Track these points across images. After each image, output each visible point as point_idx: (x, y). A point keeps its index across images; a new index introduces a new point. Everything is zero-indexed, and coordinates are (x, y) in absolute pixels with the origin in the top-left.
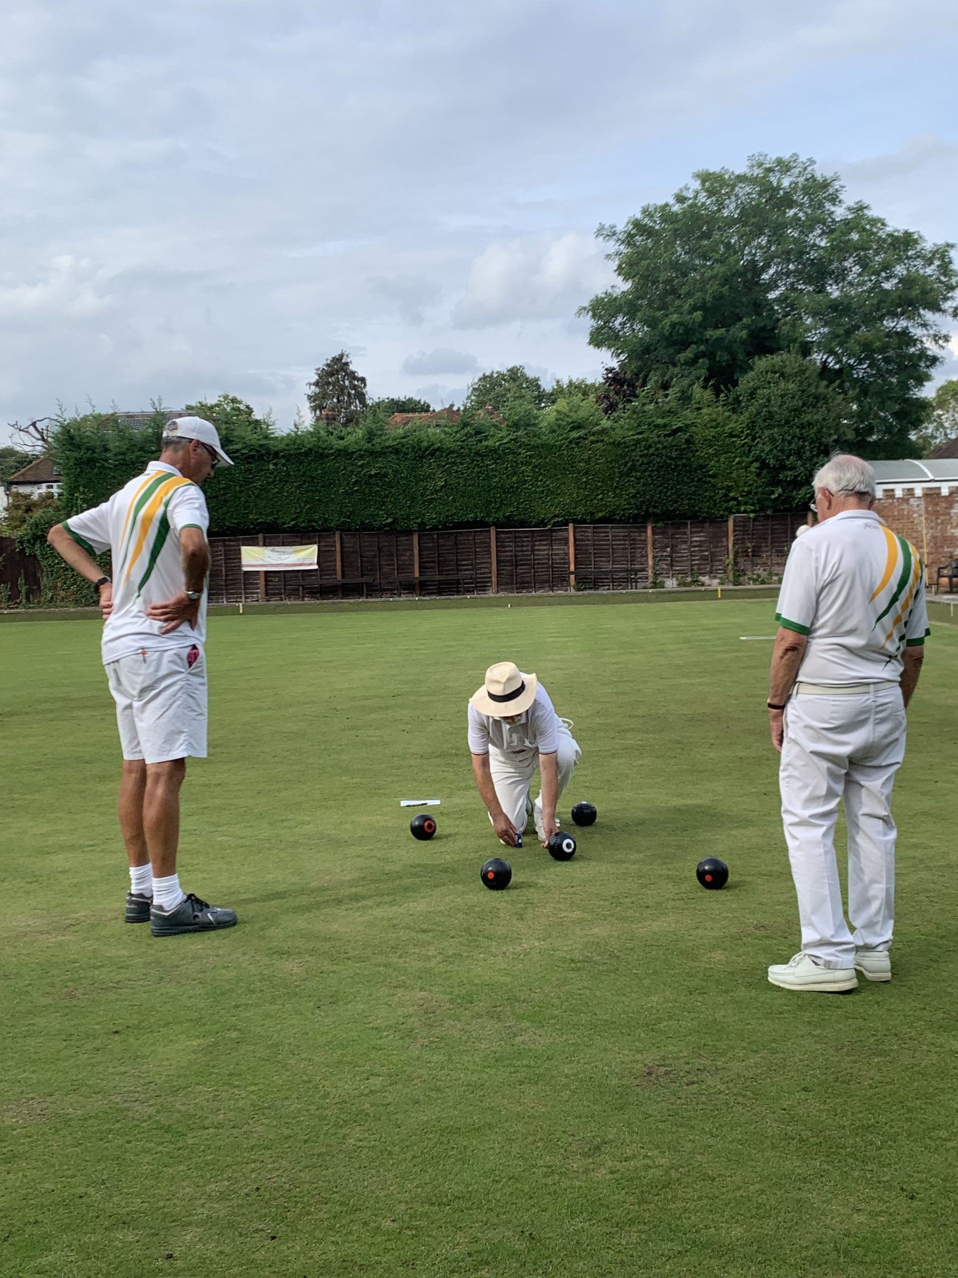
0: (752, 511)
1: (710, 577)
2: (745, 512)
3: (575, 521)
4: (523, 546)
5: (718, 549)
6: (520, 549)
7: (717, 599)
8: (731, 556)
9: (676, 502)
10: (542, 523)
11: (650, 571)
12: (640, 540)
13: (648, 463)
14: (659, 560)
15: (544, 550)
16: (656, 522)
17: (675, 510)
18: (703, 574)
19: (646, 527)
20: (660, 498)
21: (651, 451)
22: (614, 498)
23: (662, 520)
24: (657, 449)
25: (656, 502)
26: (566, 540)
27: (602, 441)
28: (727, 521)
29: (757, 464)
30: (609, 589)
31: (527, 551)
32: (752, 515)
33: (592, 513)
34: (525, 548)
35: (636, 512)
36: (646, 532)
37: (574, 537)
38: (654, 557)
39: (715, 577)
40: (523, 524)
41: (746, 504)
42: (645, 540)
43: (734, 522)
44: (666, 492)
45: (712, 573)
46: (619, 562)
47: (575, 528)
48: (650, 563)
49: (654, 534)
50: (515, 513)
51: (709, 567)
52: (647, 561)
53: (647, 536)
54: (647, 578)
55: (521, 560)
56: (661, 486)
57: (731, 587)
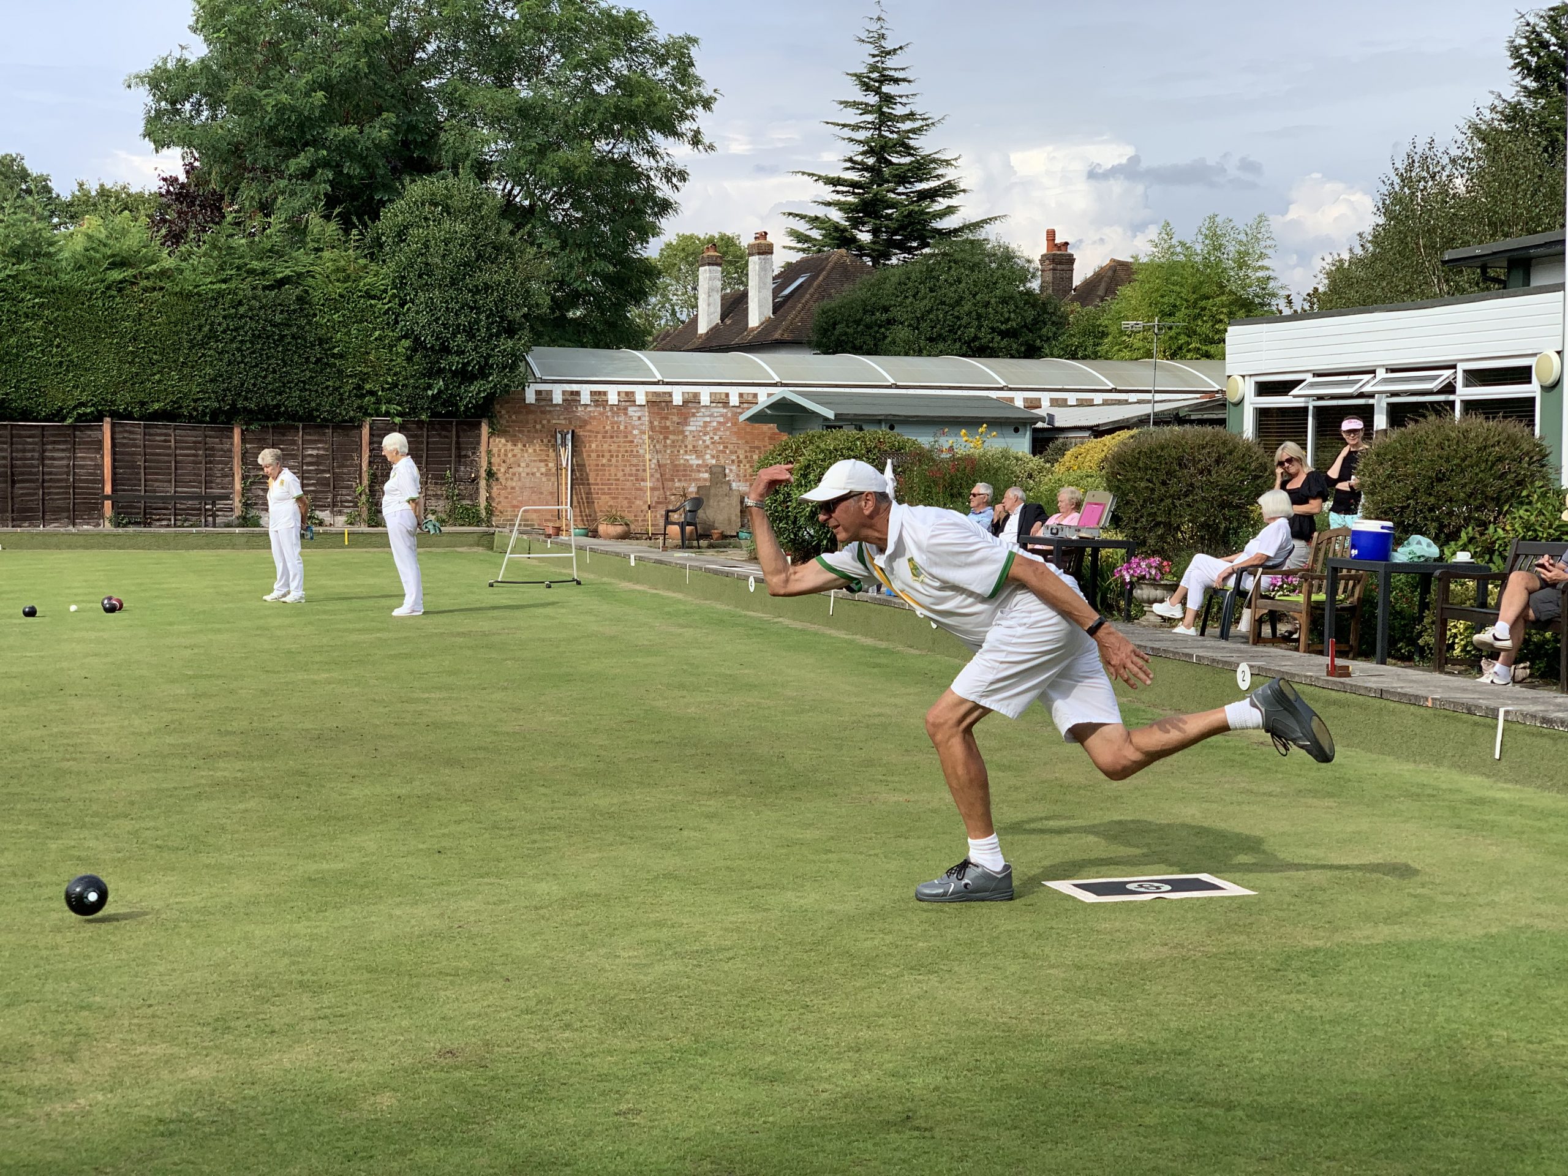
0: (400, 414)
1: (332, 512)
2: (387, 414)
3: (114, 415)
4: (24, 451)
5: (345, 470)
6: (20, 455)
7: (343, 547)
8: (366, 482)
9: (280, 394)
10: (58, 415)
11: (237, 500)
12: (222, 450)
13: (236, 329)
14: (253, 483)
15: (62, 459)
16: (248, 423)
17: (277, 406)
18: (322, 508)
19: (231, 430)
20: (254, 385)
21: (242, 310)
22: (180, 380)
23: (258, 420)
24: (251, 309)
25: (248, 391)
26: (100, 443)
27: (162, 288)
28: (360, 427)
29: (406, 343)
30: (168, 526)
31: (32, 458)
32: (398, 420)
33: (143, 404)
34: (29, 455)
35: (216, 405)
36: (232, 438)
37: (113, 439)
38: (244, 478)
39: (340, 513)
40: (25, 415)
41: (389, 402)
42: (230, 451)
43: (371, 428)
44: (265, 377)
45: (335, 506)
46: (186, 484)
47: (113, 425)
48: (238, 486)
49: (244, 441)
50: (12, 396)
51: (330, 496)
52: (232, 482)
53: (232, 444)
54: (232, 510)
55: (23, 474)
56: (256, 366)
57: (364, 528)
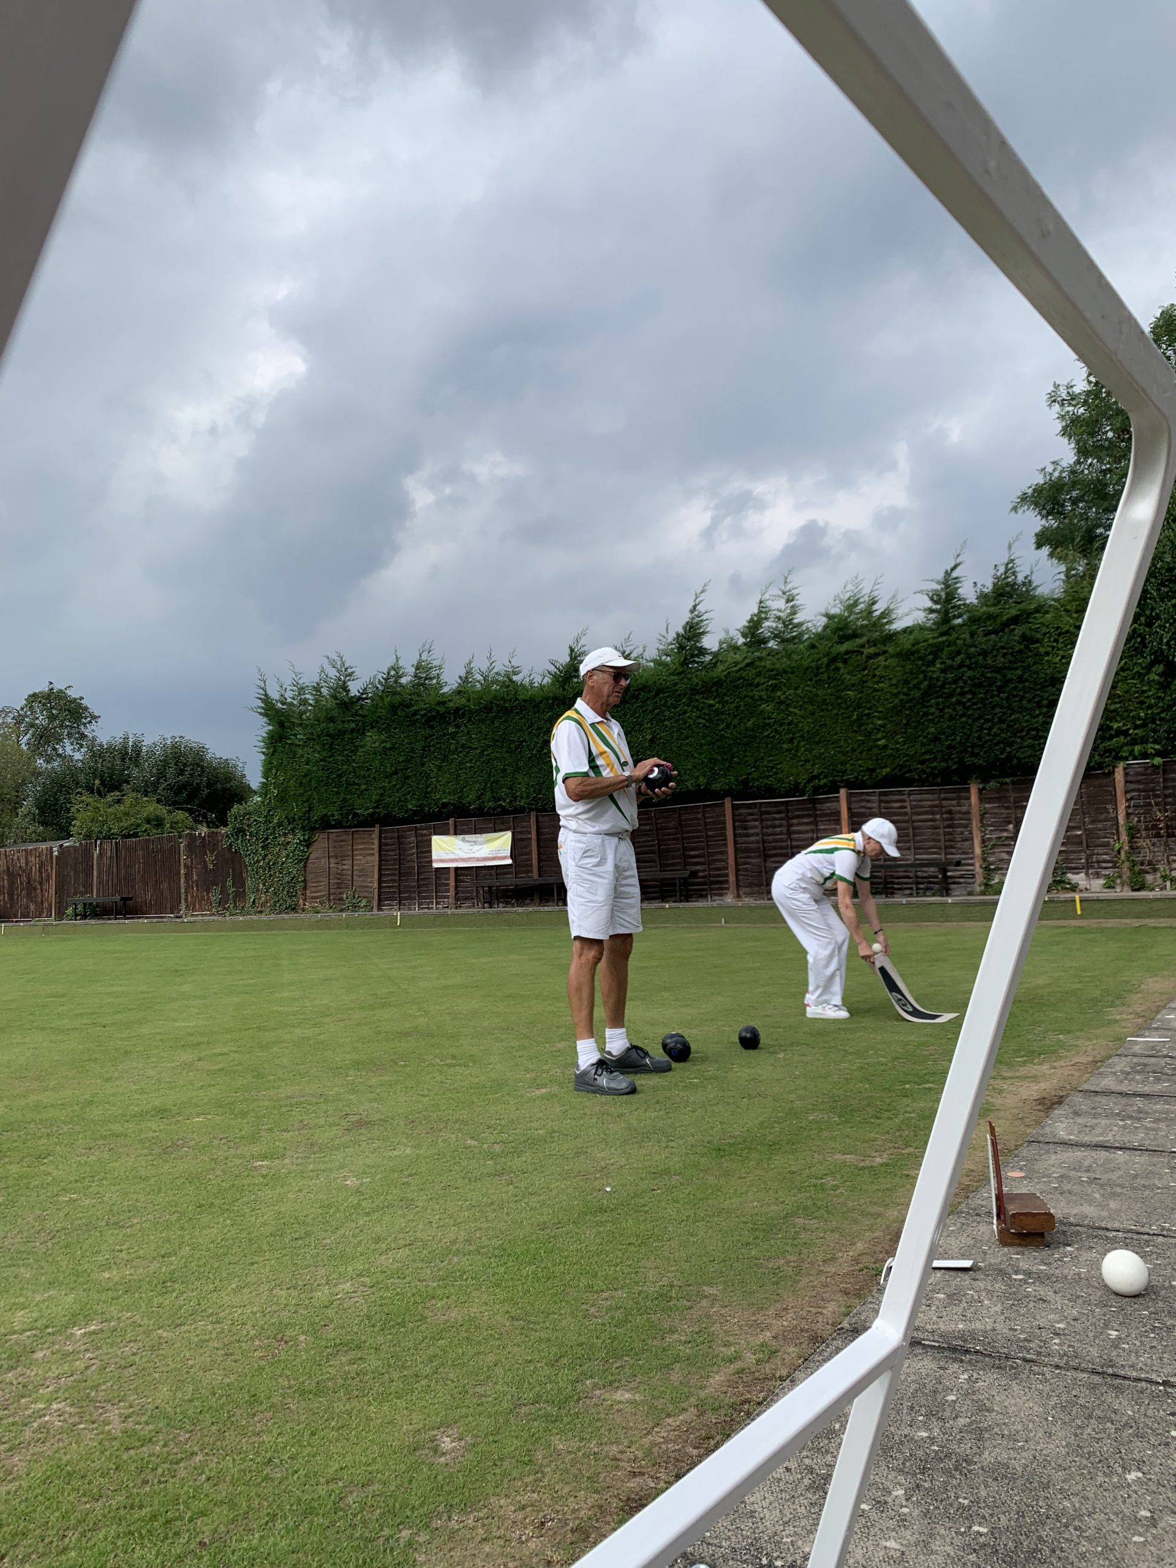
0: (1158, 754)
1: (1087, 874)
2: (1145, 756)
3: (849, 785)
4: (774, 826)
5: (1100, 826)
6: (770, 831)
8: (1124, 837)
9: (1011, 745)
10: (795, 790)
11: (977, 865)
12: (960, 812)
13: (955, 682)
14: (994, 846)
15: (806, 832)
16: (985, 780)
17: (1010, 758)
18: (1075, 870)
19: (968, 790)
20: (979, 738)
21: (958, 660)
22: (905, 743)
23: (994, 777)
24: (970, 657)
25: (974, 746)
26: (838, 813)
27: (885, 652)
28: (1111, 773)
29: (1160, 668)
30: (911, 895)
31: (781, 833)
32: (1158, 761)
33: (871, 771)
34: (778, 830)
35: (944, 764)
36: (969, 798)
37: (849, 809)
38: (983, 841)
39: (1098, 875)
40: (771, 792)
41: (1144, 740)
42: (969, 813)
43: (1126, 774)
44: (990, 729)
45: (1090, 867)
46: (926, 850)
47: (849, 796)
48: (978, 850)
49: (982, 800)
50: (755, 775)
51: (1083, 856)
52: (972, 847)
53: (970, 805)
54: (973, 876)
55: (775, 848)
56: (980, 717)
57: (1128, 893)
